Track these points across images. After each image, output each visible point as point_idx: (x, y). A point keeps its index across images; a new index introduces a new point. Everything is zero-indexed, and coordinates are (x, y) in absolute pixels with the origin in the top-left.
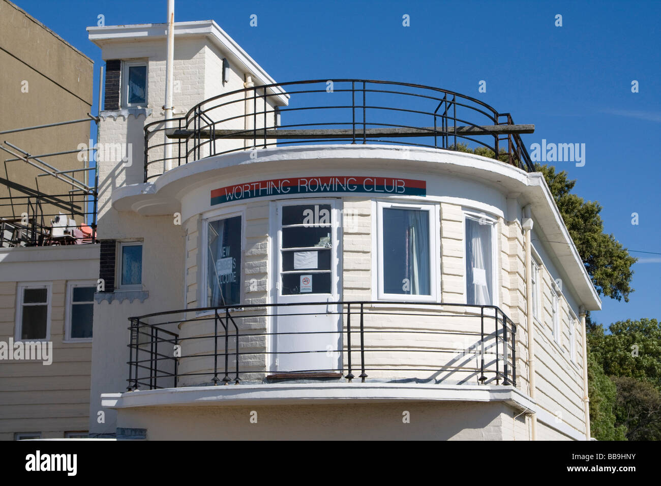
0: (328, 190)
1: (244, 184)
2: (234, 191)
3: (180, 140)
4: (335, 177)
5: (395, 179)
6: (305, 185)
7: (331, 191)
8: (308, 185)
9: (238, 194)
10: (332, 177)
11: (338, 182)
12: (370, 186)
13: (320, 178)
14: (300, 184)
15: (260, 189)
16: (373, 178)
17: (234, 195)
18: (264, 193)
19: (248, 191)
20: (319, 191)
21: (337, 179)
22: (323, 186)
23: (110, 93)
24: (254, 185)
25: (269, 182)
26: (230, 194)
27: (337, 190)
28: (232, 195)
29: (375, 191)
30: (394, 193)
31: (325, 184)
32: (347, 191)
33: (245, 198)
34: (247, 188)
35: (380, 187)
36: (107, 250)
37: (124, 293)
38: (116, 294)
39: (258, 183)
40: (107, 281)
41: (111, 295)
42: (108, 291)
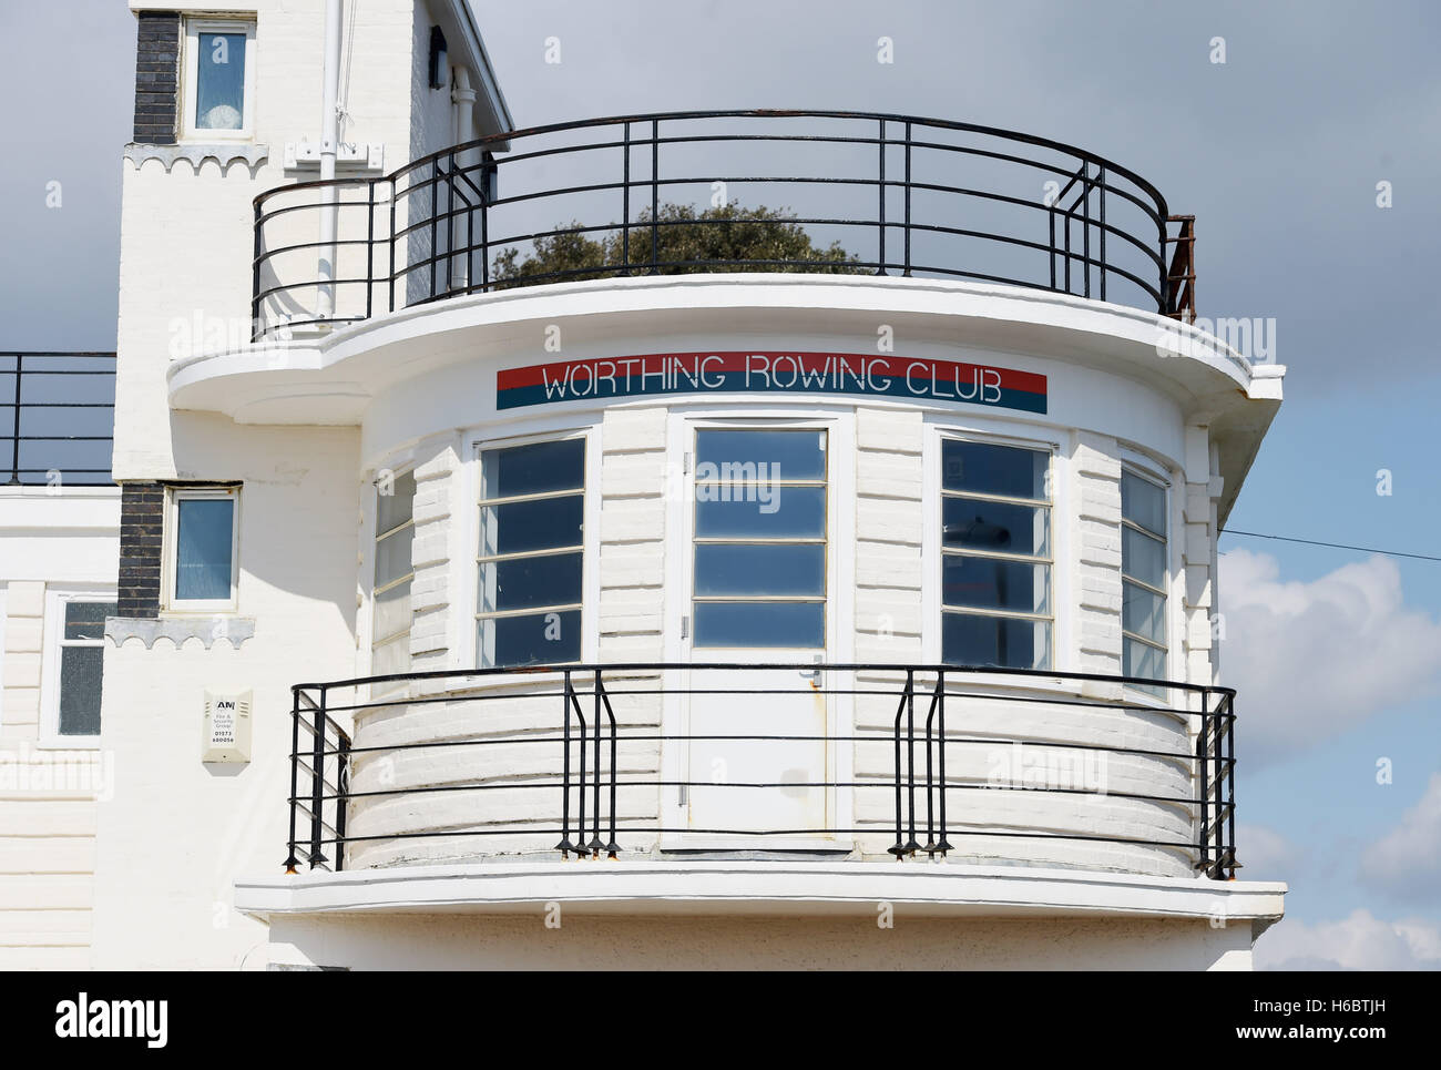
0: (822, 385)
1: (599, 361)
2: (570, 375)
4: (839, 356)
5: (979, 367)
6: (764, 371)
7: (828, 389)
8: (770, 372)
9: (581, 382)
10: (832, 355)
11: (844, 367)
12: (921, 380)
13: (802, 354)
14: (751, 369)
15: (644, 375)
16: (928, 363)
17: (568, 385)
18: (655, 387)
19: (610, 377)
20: (799, 388)
21: (842, 359)
22: (807, 375)
23: (150, 99)
24: (626, 364)
25: (670, 359)
26: (556, 383)
27: (842, 387)
28: (561, 386)
29: (934, 394)
30: (976, 400)
31: (814, 372)
32: (868, 391)
33: (601, 395)
34: (607, 370)
35: (945, 386)
36: (140, 509)
37: (189, 621)
38: (165, 623)
39: (638, 361)
40: (139, 587)
41: (153, 624)
42: (142, 614)
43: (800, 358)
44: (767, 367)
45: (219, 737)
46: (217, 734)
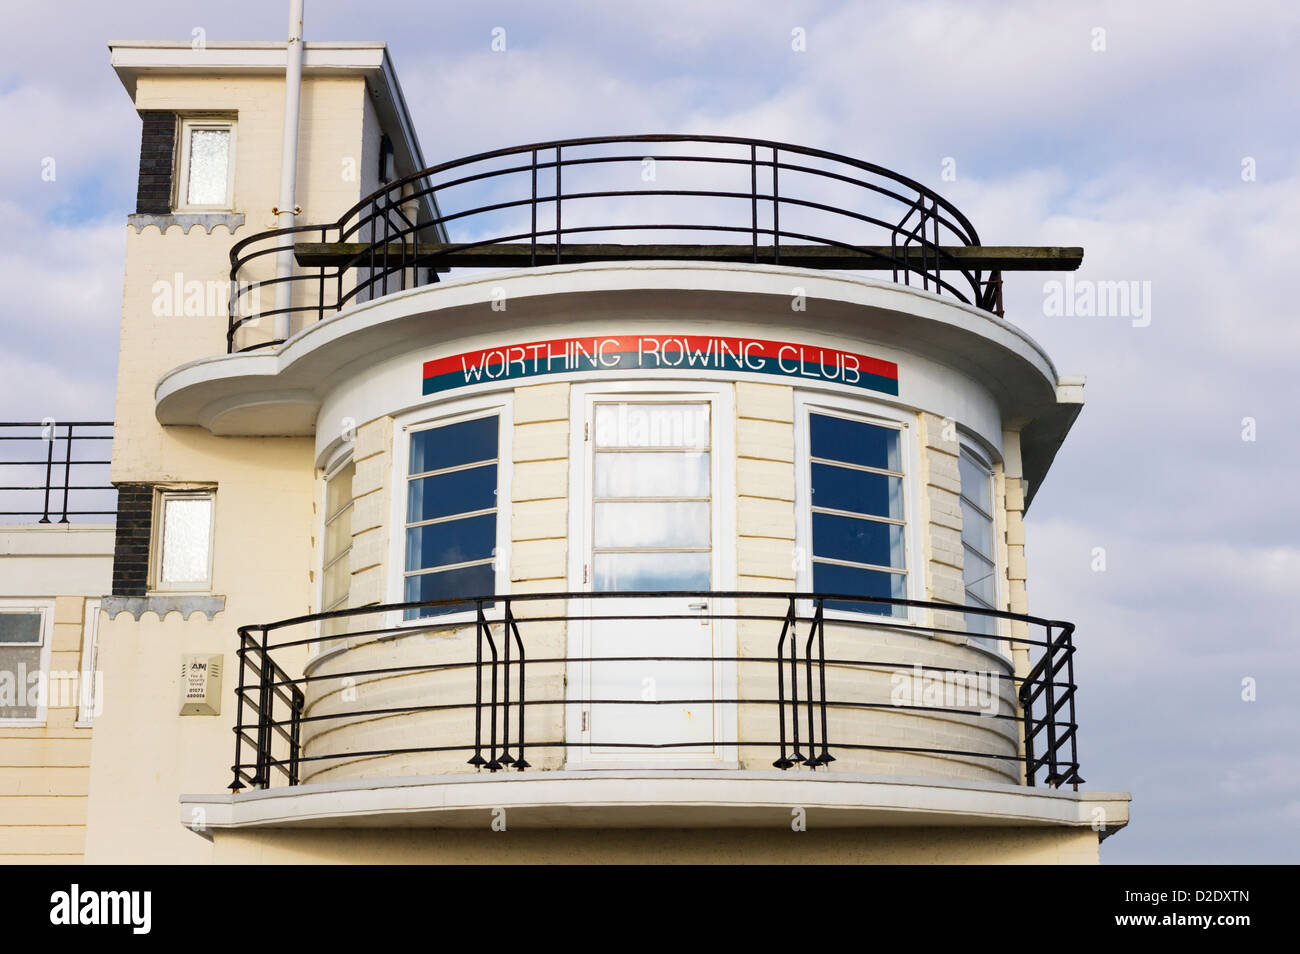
0: (705, 363)
1: (510, 347)
2: (485, 361)
3: (322, 271)
4: (719, 339)
5: (841, 353)
6: (654, 352)
7: (711, 366)
8: (659, 352)
9: (495, 366)
10: (714, 338)
11: (725, 348)
12: (791, 361)
13: (687, 337)
14: (643, 350)
15: (550, 357)
16: (797, 347)
17: (484, 370)
18: (559, 366)
19: (520, 361)
20: (685, 365)
21: (722, 342)
22: (693, 355)
23: (150, 180)
24: (533, 349)
25: (572, 343)
26: (473, 368)
27: (723, 365)
28: (478, 370)
29: (803, 373)
30: (838, 380)
31: (698, 352)
32: (746, 369)
33: (512, 376)
34: (517, 355)
35: (812, 367)
36: (132, 506)
37: (170, 598)
38: (151, 600)
39: (544, 345)
40: (130, 571)
41: (140, 601)
42: (133, 594)
43: (685, 340)
44: (657, 349)
45: (193, 693)
46: (191, 690)
